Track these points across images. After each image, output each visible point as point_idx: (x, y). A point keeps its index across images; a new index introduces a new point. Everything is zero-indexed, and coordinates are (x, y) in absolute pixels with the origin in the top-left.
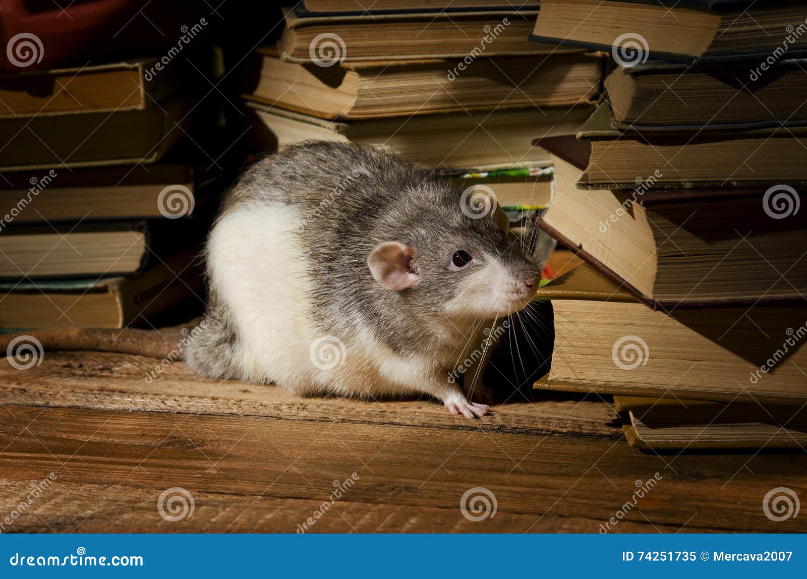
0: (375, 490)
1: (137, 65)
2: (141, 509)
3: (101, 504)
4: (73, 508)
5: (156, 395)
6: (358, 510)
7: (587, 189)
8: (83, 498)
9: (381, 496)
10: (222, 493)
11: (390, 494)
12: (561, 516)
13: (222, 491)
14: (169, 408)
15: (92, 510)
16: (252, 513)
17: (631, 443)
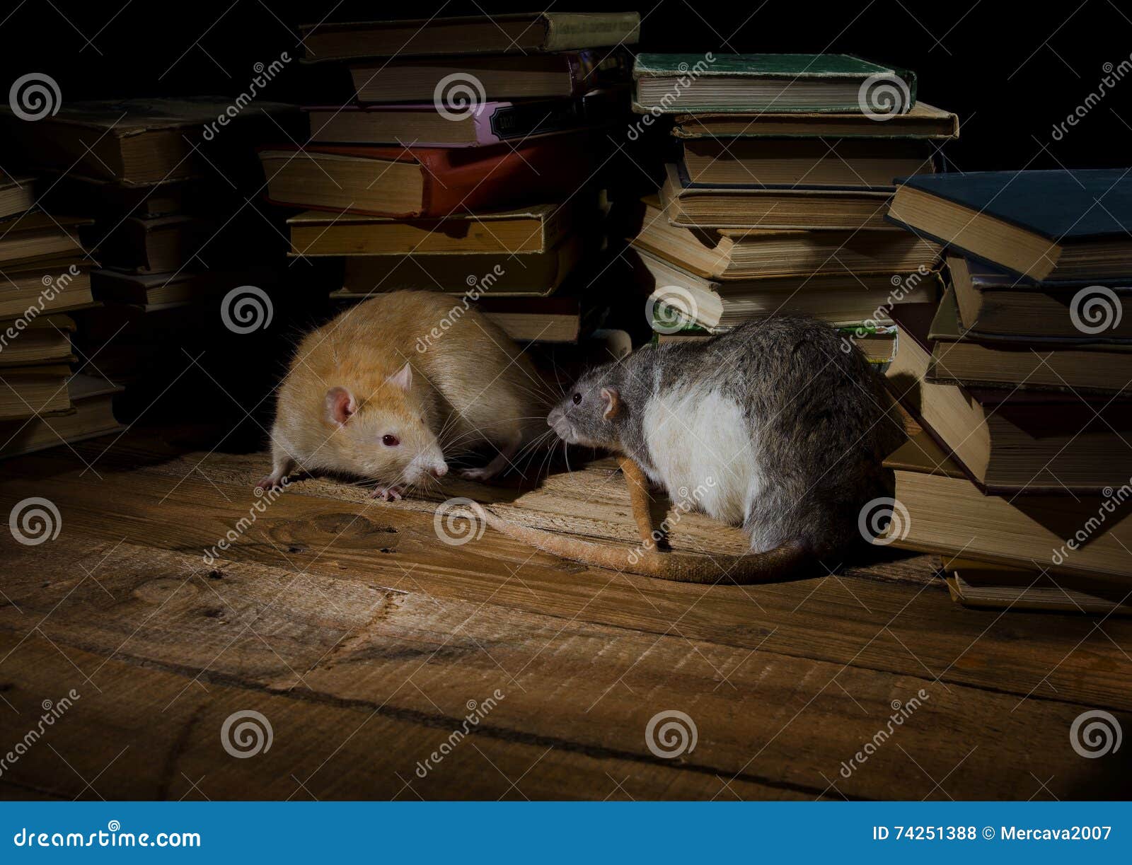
0: (736, 632)
1: (540, 215)
2: (539, 636)
3: (506, 628)
4: (483, 630)
5: (546, 512)
6: (721, 653)
7: (934, 383)
8: (491, 621)
9: (741, 639)
10: (606, 625)
11: (749, 636)
12: (895, 673)
13: (605, 622)
14: (557, 527)
15: (498, 634)
16: (632, 648)
17: (955, 599)
